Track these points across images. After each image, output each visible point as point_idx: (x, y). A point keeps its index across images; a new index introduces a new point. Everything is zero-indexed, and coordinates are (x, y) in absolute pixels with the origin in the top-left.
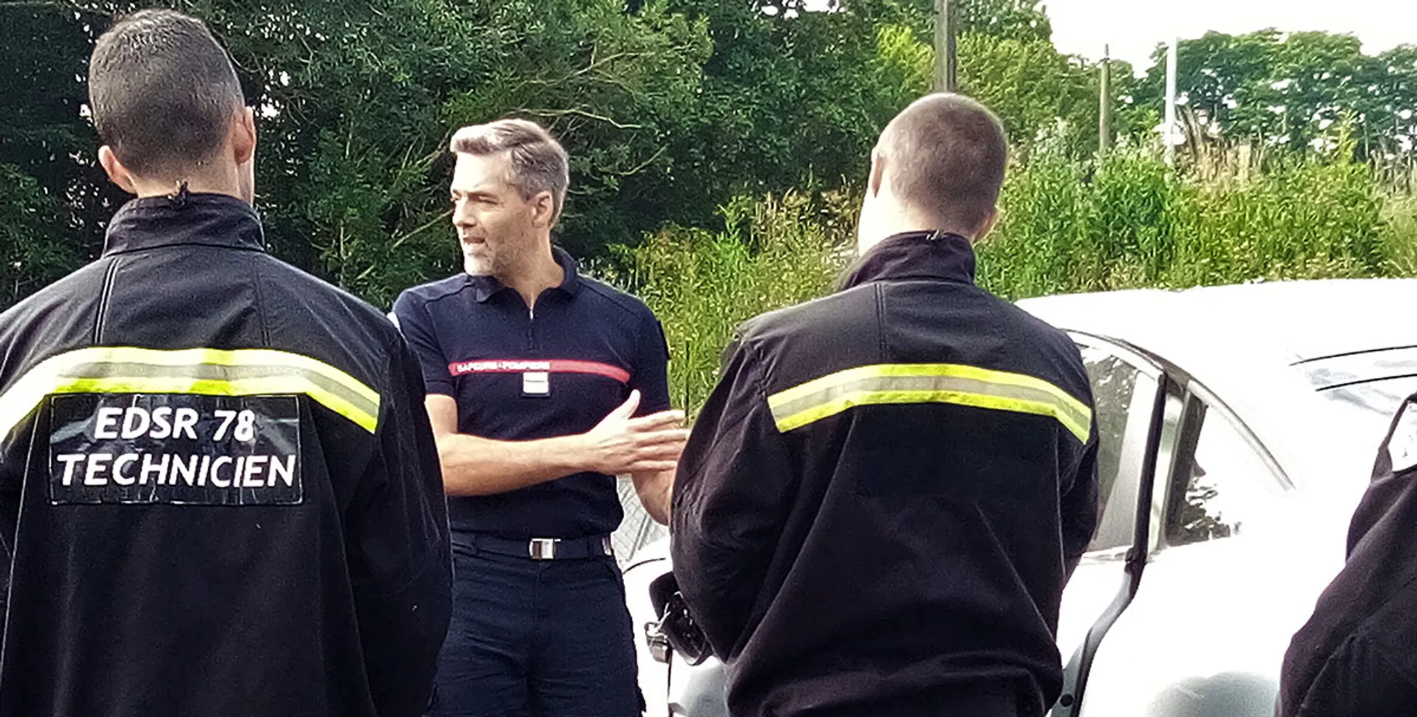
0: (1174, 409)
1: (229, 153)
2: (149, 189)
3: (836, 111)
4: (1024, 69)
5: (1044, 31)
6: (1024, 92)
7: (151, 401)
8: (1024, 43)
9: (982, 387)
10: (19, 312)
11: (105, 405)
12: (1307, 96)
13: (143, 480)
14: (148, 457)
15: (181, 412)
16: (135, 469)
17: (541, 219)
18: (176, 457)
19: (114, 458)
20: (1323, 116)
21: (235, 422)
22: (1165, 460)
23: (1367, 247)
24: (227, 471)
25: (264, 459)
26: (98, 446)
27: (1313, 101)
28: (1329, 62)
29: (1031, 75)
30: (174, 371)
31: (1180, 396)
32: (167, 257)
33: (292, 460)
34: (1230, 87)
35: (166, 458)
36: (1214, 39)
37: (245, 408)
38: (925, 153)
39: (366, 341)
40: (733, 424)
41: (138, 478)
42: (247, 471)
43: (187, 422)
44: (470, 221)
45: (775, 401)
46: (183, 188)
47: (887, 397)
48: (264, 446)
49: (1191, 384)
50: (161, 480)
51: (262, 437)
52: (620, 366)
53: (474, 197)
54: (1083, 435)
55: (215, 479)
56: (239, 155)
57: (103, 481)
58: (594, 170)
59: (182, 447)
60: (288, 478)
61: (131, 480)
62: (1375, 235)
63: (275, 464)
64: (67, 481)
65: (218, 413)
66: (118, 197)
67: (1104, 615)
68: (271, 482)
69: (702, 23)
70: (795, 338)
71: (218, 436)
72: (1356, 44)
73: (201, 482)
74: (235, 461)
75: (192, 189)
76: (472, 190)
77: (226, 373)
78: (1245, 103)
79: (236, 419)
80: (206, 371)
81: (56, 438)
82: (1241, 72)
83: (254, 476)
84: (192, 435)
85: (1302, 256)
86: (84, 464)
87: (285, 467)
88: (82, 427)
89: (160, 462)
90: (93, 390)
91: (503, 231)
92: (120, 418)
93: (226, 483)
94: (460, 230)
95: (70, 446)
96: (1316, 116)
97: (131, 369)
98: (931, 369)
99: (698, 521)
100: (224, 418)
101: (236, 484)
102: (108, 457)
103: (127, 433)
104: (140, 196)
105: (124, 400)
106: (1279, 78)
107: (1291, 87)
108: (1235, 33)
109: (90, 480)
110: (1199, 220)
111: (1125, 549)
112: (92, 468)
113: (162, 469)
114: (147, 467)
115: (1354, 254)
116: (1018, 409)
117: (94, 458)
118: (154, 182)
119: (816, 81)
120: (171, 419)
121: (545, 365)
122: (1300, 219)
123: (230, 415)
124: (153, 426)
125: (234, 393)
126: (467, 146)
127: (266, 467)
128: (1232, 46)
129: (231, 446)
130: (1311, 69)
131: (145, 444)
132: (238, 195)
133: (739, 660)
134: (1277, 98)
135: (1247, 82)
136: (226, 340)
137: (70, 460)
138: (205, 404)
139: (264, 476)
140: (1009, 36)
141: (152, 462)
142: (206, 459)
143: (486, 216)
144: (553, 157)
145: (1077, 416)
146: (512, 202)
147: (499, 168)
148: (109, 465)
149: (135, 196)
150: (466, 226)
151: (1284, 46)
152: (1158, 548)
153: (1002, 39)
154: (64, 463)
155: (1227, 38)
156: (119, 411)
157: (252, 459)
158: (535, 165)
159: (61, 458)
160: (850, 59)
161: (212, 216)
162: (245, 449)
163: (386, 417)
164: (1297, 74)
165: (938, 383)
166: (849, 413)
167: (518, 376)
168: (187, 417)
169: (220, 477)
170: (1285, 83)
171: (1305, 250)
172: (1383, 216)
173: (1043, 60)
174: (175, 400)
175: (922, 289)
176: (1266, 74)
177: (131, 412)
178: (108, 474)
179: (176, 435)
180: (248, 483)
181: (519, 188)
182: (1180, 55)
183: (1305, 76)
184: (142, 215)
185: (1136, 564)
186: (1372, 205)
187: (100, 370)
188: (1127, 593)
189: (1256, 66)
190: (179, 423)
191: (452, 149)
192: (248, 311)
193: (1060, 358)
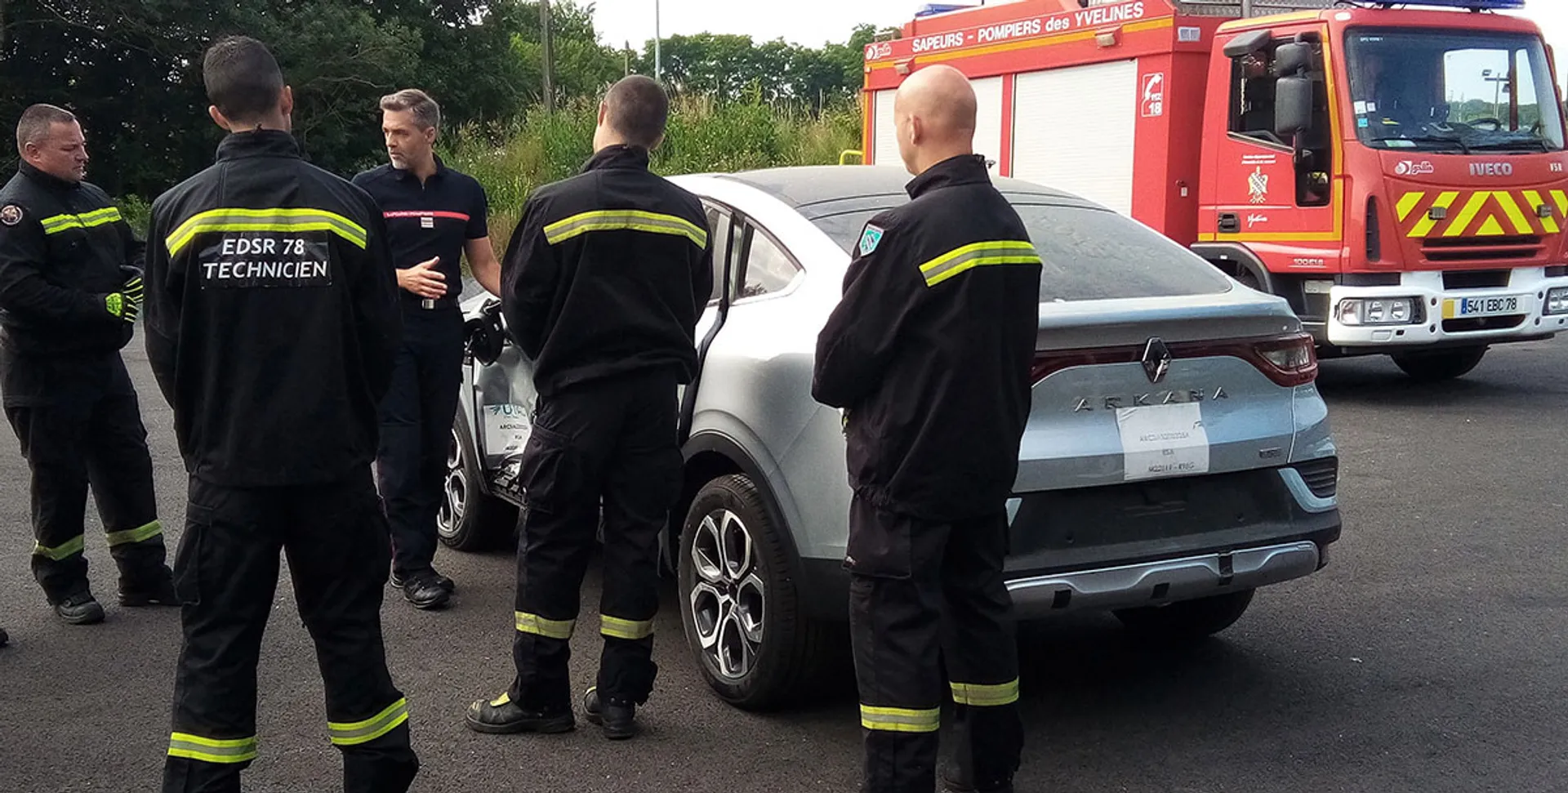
0: (738, 231)
1: (279, 109)
2: (238, 129)
3: (491, 79)
4: (581, 56)
5: (591, 34)
6: (581, 67)
7: (250, 235)
8: (580, 42)
9: (650, 222)
10: (175, 192)
11: (226, 238)
12: (725, 69)
13: (249, 275)
14: (251, 264)
15: (266, 241)
16: (244, 270)
17: (429, 140)
18: (265, 264)
19: (234, 265)
20: (734, 79)
21: (294, 245)
22: (735, 257)
23: (769, 147)
24: (291, 270)
25: (310, 263)
26: (224, 258)
27: (728, 72)
28: (735, 51)
29: (585, 59)
30: (262, 220)
31: (741, 226)
32: (256, 161)
33: (325, 263)
34: (686, 65)
35: (260, 264)
36: (677, 39)
37: (299, 238)
38: (624, 107)
39: (358, 204)
40: (527, 242)
41: (246, 274)
42: (302, 269)
43: (269, 246)
44: (395, 144)
45: (546, 229)
46: (259, 127)
47: (602, 226)
48: (309, 257)
49: (746, 218)
50: (258, 275)
51: (309, 252)
52: (465, 213)
53: (396, 132)
54: (703, 245)
55: (285, 274)
56: (284, 111)
57: (228, 276)
58: (363, 109)
59: (268, 258)
60: (323, 273)
61: (242, 276)
62: (773, 141)
63: (316, 265)
64: (209, 276)
65: (285, 241)
66: (224, 133)
67: (711, 330)
68: (315, 275)
69: (417, 32)
70: (556, 198)
71: (286, 252)
72: (750, 43)
73: (279, 275)
74: (295, 265)
75: (263, 127)
76: (395, 128)
77: (288, 220)
78: (694, 74)
79: (294, 244)
80: (278, 220)
81: (202, 255)
82: (691, 57)
83: (305, 272)
84: (272, 252)
85: (737, 152)
86: (218, 268)
87: (322, 267)
88: (215, 249)
89: (257, 266)
90: (220, 230)
91: (412, 149)
92: (235, 244)
93: (291, 276)
94: (389, 149)
95: (210, 259)
96: (730, 80)
97: (239, 220)
98: (624, 213)
99: (512, 290)
100: (288, 244)
101: (296, 276)
102: (230, 264)
103: (239, 252)
104: (233, 132)
105: (237, 235)
106: (711, 60)
107: (717, 64)
108: (687, 35)
109: (221, 276)
110: (684, 134)
111: (718, 300)
112: (222, 269)
113: (258, 269)
114: (250, 268)
115: (762, 151)
116: (668, 232)
117: (222, 265)
118: (241, 124)
119: (478, 62)
120: (261, 244)
121: (431, 214)
122: (735, 133)
123: (291, 242)
124: (253, 248)
125: (293, 231)
126: (390, 106)
127: (312, 267)
128: (686, 43)
129: (293, 258)
130: (726, 56)
131: (249, 257)
132: (284, 130)
133: (538, 360)
134: (711, 71)
135: (695, 62)
136: (287, 204)
137: (210, 266)
138: (278, 236)
139: (311, 271)
140: (572, 37)
141: (253, 266)
142: (280, 264)
143: (402, 142)
144: (432, 108)
145: (700, 237)
146: (416, 132)
147: (407, 117)
148: (231, 268)
149: (230, 131)
150: (393, 147)
151: (713, 43)
152: (734, 299)
153: (569, 39)
154: (207, 268)
155: (684, 38)
156: (234, 241)
157: (303, 264)
158: (425, 113)
159: (205, 265)
160: (495, 50)
161: (272, 141)
162: (299, 258)
163: (370, 240)
164: (718, 58)
165: (628, 219)
166: (584, 234)
167: (418, 219)
168: (269, 243)
169: (288, 273)
170: (714, 63)
171: (738, 149)
172: (776, 132)
173: (591, 51)
174: (263, 235)
175: (622, 173)
176: (704, 58)
177: (240, 241)
178: (230, 272)
179: (265, 252)
180: (302, 275)
181: (418, 126)
182: (661, 47)
183: (724, 59)
184: (238, 141)
185: (724, 308)
186: (770, 126)
187: (224, 220)
188: (720, 321)
189: (699, 54)
190: (266, 246)
191: (381, 107)
192: (297, 189)
193: (691, 208)
